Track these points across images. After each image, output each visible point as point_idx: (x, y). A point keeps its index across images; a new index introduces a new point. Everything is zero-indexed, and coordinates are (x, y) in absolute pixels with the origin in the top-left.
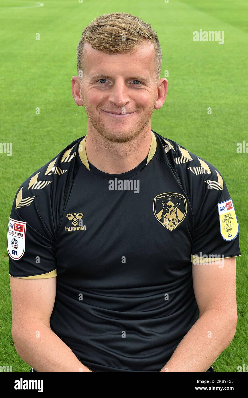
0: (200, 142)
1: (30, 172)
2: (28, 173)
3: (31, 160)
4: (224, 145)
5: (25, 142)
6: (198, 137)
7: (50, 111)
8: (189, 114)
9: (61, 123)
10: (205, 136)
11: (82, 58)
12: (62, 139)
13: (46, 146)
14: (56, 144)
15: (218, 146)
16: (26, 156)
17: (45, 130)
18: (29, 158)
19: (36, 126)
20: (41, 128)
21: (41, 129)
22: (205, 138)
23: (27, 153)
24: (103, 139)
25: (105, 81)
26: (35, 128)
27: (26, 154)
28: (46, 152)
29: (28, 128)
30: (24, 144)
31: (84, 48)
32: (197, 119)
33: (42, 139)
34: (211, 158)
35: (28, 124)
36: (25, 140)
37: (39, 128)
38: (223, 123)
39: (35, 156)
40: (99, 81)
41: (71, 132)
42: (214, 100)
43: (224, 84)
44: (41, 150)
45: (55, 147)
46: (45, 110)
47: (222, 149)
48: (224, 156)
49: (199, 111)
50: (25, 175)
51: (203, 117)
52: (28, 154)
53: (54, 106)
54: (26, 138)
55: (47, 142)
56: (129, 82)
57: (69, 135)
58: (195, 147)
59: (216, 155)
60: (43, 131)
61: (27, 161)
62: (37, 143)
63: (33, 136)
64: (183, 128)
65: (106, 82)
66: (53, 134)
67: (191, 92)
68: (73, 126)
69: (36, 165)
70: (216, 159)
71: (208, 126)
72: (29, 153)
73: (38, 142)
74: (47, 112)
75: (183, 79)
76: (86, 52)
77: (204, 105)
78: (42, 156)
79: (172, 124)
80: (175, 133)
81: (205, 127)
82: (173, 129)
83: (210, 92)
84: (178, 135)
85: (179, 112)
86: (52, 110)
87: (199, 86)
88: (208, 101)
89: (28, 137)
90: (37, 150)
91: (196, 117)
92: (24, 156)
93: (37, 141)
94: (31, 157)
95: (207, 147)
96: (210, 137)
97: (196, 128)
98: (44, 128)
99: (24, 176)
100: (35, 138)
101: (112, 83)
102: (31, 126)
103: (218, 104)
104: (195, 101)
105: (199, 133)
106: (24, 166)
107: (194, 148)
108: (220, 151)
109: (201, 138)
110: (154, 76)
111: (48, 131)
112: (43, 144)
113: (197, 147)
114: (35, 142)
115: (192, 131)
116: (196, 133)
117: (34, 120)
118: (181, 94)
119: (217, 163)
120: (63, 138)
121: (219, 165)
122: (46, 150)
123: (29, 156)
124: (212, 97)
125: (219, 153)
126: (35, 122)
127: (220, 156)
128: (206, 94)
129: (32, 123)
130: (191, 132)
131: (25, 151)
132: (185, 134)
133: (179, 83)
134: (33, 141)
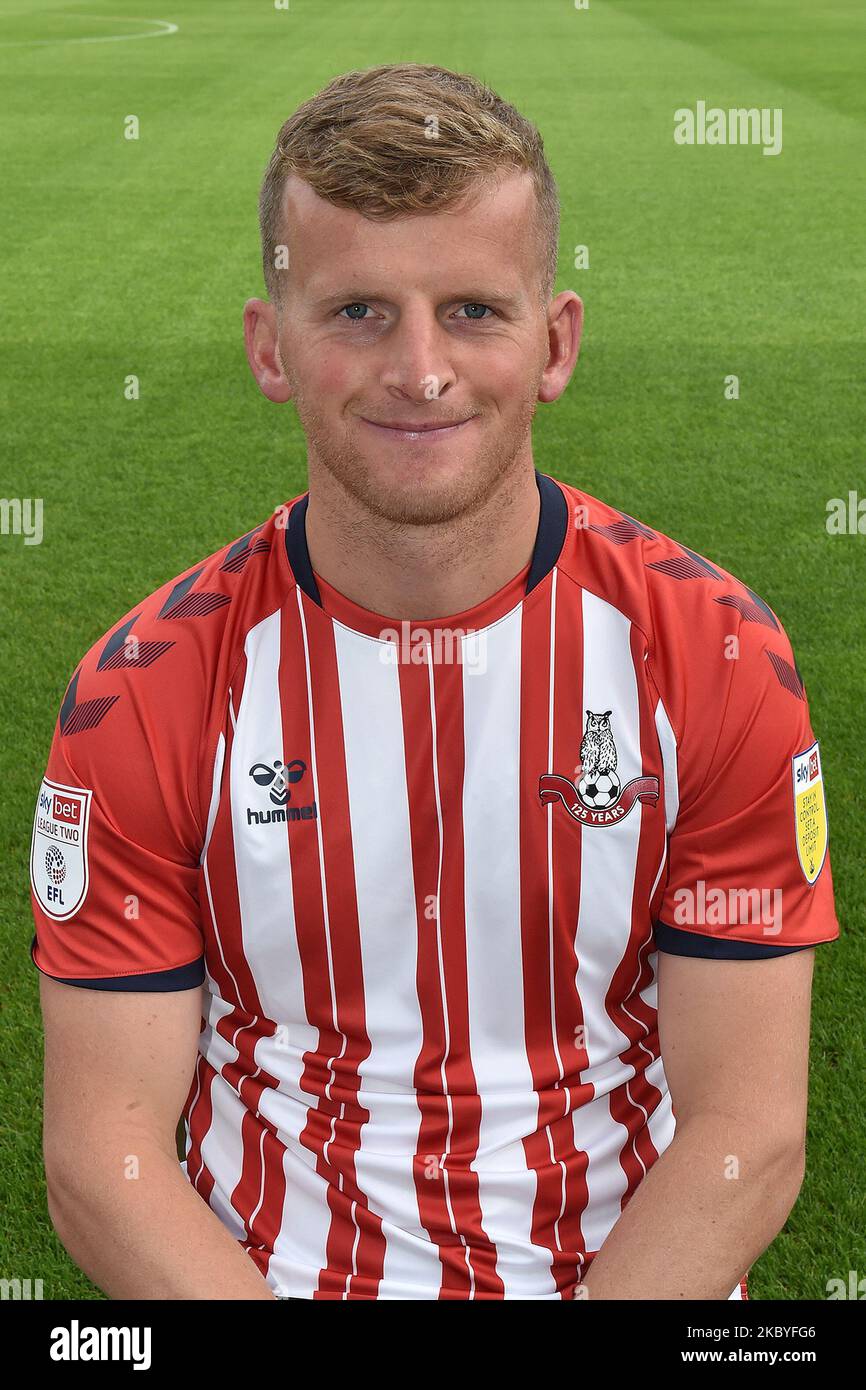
0: (686, 477)
1: (136, 581)
2: (128, 587)
3: (138, 543)
4: (766, 486)
5: (119, 484)
6: (679, 458)
7: (200, 380)
8: (648, 382)
9: (235, 419)
10: (702, 456)
11: (281, 231)
12: (238, 471)
13: (187, 495)
14: (220, 489)
15: (746, 488)
16: (122, 529)
17: (184, 441)
18: (130, 537)
19: (154, 431)
20: (172, 435)
21: (169, 440)
22: (703, 462)
23: (125, 519)
24: (364, 515)
25: (366, 311)
26: (152, 436)
27: (122, 523)
28: (186, 516)
29: (127, 435)
30: (115, 490)
31: (285, 195)
32: (675, 398)
33: (174, 473)
34: (723, 529)
35: (128, 424)
36: (118, 477)
37: (164, 438)
38: (760, 410)
39: (151, 530)
40: (344, 313)
41: (266, 449)
42: (730, 336)
43: (761, 282)
44: (169, 508)
45: (217, 498)
46: (184, 374)
47: (758, 499)
48: (766, 523)
49: (683, 374)
50: (118, 594)
51: (697, 393)
52: (130, 524)
53: (212, 362)
54: (123, 469)
55: (189, 484)
56: (449, 312)
57: (261, 456)
58: (669, 492)
59: (740, 520)
60: (177, 444)
61: (126, 548)
62: (159, 485)
63: (144, 464)
64: (630, 431)
65: (370, 313)
66: (209, 455)
67: (656, 309)
68: (274, 427)
69: (153, 560)
70: (740, 533)
71: (712, 421)
72: (133, 520)
73: (163, 483)
74: (188, 383)
75: (630, 267)
76: (292, 208)
77: (699, 352)
78: (173, 527)
79: (596, 418)
80: (605, 445)
81: (700, 426)
82: (597, 434)
83: (716, 309)
84: (616, 452)
85: (617, 376)
86: (206, 375)
87: (680, 287)
88: (710, 340)
89: (129, 468)
90: (158, 509)
91: (673, 391)
92: (115, 528)
93: (157, 480)
94: (138, 533)
95: (708, 493)
96: (718, 458)
97: (672, 430)
98: (179, 435)
99: (115, 598)
100: (151, 469)
101: (389, 318)
102: (136, 430)
103: (743, 348)
104: (669, 338)
105: (683, 445)
106: (115, 562)
107: (666, 497)
108: (751, 507)
109: (688, 462)
110: (537, 285)
111: (193, 446)
112: (178, 487)
113: (676, 493)
114: (148, 484)
115: (660, 439)
116: (673, 445)
117: (147, 411)
118: (623, 316)
119: (742, 545)
120: (241, 467)
121: (748, 550)
122: (185, 510)
123: (132, 529)
124: (723, 326)
125: (749, 511)
126: (150, 415)
127: (753, 522)
128: (703, 315)
129: (139, 420)
130: (657, 443)
131: (117, 515)
132: (637, 447)
133: (616, 280)
134: (143, 479)
